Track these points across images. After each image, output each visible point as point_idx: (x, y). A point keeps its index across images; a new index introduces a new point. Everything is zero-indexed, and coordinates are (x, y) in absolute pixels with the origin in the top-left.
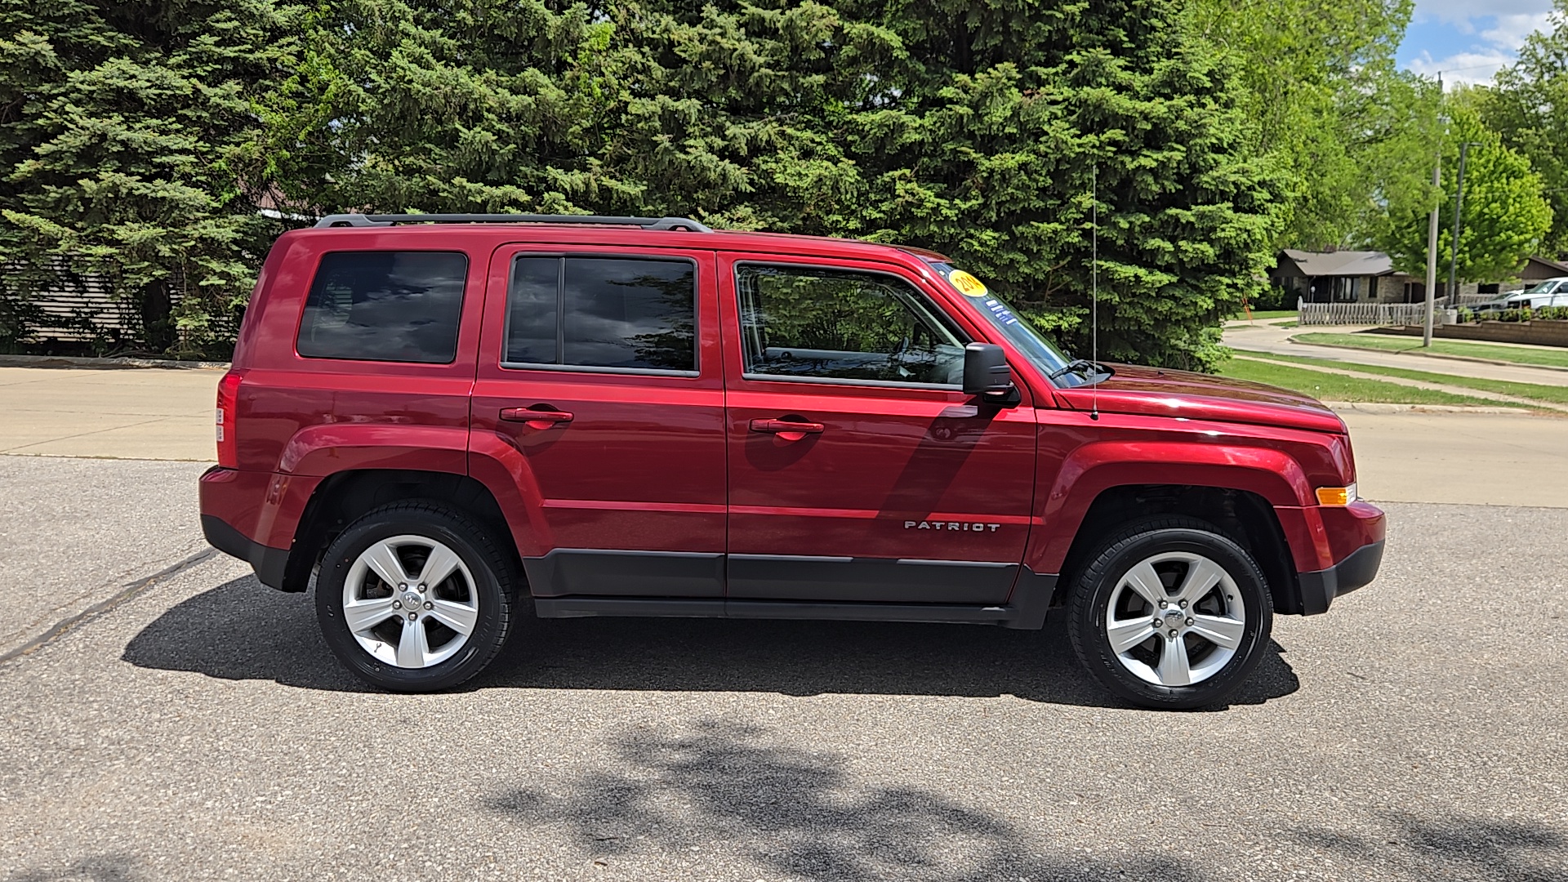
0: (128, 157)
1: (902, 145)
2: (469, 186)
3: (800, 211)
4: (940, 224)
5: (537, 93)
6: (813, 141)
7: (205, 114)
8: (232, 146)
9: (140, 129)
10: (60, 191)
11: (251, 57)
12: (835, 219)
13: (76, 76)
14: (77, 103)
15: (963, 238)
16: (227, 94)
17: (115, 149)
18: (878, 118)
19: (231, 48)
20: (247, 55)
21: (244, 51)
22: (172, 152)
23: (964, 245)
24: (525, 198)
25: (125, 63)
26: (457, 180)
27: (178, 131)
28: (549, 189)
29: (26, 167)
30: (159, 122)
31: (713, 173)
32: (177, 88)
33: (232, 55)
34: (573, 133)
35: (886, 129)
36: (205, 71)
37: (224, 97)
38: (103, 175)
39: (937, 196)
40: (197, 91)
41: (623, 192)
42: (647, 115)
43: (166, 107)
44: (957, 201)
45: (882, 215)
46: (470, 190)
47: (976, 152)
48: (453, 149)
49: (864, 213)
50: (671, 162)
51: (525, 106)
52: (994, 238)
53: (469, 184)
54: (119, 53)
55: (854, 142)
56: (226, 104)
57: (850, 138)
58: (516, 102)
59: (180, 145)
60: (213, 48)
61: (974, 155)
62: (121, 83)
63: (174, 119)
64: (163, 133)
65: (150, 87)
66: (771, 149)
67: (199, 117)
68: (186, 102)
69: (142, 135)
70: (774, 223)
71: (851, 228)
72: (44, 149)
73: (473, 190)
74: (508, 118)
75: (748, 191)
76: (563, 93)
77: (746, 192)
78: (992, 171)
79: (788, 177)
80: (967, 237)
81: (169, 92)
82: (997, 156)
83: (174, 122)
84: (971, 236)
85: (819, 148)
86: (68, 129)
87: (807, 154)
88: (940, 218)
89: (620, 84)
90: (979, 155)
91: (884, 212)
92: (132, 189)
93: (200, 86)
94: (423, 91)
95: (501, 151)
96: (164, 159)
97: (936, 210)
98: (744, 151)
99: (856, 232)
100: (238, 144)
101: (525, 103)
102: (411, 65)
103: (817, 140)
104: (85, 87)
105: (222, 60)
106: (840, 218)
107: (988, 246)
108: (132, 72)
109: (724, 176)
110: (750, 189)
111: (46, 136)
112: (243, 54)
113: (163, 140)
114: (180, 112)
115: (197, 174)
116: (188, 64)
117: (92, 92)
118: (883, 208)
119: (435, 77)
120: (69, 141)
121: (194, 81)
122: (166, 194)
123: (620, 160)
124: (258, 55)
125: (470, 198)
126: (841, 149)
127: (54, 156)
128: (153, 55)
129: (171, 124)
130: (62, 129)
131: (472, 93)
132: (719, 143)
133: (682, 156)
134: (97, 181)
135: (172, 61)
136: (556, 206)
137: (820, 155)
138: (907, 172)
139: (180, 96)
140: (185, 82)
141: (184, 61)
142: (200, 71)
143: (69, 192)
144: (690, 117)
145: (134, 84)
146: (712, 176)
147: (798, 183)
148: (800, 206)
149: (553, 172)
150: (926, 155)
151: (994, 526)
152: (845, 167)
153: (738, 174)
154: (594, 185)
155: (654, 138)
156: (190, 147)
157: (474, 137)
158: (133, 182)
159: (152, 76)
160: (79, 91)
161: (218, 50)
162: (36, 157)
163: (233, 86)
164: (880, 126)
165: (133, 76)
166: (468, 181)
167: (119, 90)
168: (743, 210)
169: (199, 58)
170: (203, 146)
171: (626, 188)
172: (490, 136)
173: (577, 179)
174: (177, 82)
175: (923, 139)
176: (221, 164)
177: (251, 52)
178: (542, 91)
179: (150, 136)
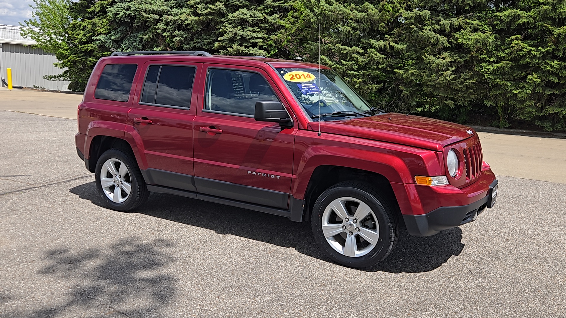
0: (243, 40)
1: (519, 24)
2: (341, 47)
3: (470, 54)
4: (531, 58)
5: (368, 11)
6: (478, 25)
7: (267, 25)
8: (274, 36)
9: (246, 31)
10: (223, 52)
11: (283, 5)
12: (483, 57)
13: (230, 15)
14: (230, 24)
15: (543, 64)
16: (274, 19)
17: (238, 38)
18: (507, 13)
19: (276, 3)
20: (282, 5)
21: (281, 3)
22: (256, 38)
23: (543, 68)
24: (361, 51)
25: (245, 11)
26: (337, 45)
27: (259, 31)
28: (371, 47)
29: (216, 44)
30: (253, 28)
31: (433, 39)
32: (259, 17)
33: (277, 5)
34: (381, 26)
35: (510, 18)
36: (268, 11)
37: (274, 20)
38: (234, 46)
39: (530, 46)
40: (265, 18)
41: (398, 48)
42: (410, 18)
43: (256, 24)
44: (540, 48)
45: (506, 55)
46: (342, 49)
47: (551, 26)
48: (339, 34)
49: (498, 55)
50: (418, 36)
51: (363, 17)
52: (558, 64)
53: (342, 46)
54: (243, 7)
55: (497, 24)
56: (274, 22)
57: (495, 23)
58: (360, 15)
59: (258, 36)
60: (271, 3)
61: (550, 27)
62: (241, 17)
63: (257, 27)
64: (254, 32)
65: (250, 17)
66: (459, 28)
67: (266, 26)
68: (262, 21)
69: (246, 33)
70: (457, 59)
71: (491, 61)
72: (220, 38)
73: (343, 48)
74: (357, 21)
75: (448, 46)
76: (377, 11)
77: (446, 47)
78: (560, 34)
79: (463, 40)
80: (544, 64)
81: (256, 19)
82: (561, 28)
83: (257, 28)
84: (548, 64)
85: (481, 27)
86: (227, 32)
87: (476, 30)
88: (531, 56)
89: (401, 6)
90: (553, 27)
91: (506, 53)
92: (243, 50)
93: (266, 16)
94: (329, 13)
95: (354, 34)
96: (253, 41)
97: (529, 52)
98: (448, 30)
99: (494, 62)
100: (276, 35)
101: (363, 16)
102: (326, 4)
103: (480, 24)
104: (233, 18)
105: (274, 7)
106: (486, 56)
107: (555, 68)
108: (245, 13)
109: (437, 40)
110: (449, 45)
111: (221, 34)
112: (281, 5)
113: (253, 35)
114: (260, 25)
115: (264, 45)
116: (264, 9)
117: (235, 20)
118: (506, 52)
119: (333, 8)
120: (226, 36)
121: (264, 14)
122: (252, 52)
123: (400, 35)
124: (285, 4)
125: (342, 51)
126: (491, 28)
127: (223, 41)
128: (253, 7)
129: (256, 29)
130: (225, 32)
131: (345, 13)
132: (437, 27)
133: (422, 33)
134: (233, 48)
135: (258, 8)
136: (371, 54)
137: (481, 31)
138: (519, 36)
139: (260, 20)
140: (261, 15)
141: (263, 8)
142: (267, 11)
143: (226, 52)
144: (426, 17)
145: (246, 16)
146: (432, 40)
147: (467, 42)
148: (469, 52)
149: (372, 41)
150: (531, 28)
151: (278, 177)
152: (488, 35)
153: (443, 39)
154: (388, 45)
155: (411, 27)
156: (261, 36)
157: (344, 29)
158: (243, 48)
159: (252, 14)
160: (231, 20)
161: (273, 4)
162: (219, 41)
163: (276, 16)
164: (508, 16)
165: (246, 14)
166: (341, 45)
167: (241, 19)
168: (446, 54)
169: (267, 7)
170: (266, 36)
171: (398, 46)
172: (350, 29)
173: (381, 43)
174: (260, 15)
175: (528, 21)
176: (271, 42)
177: (283, 3)
178: (369, 10)
179: (249, 33)
